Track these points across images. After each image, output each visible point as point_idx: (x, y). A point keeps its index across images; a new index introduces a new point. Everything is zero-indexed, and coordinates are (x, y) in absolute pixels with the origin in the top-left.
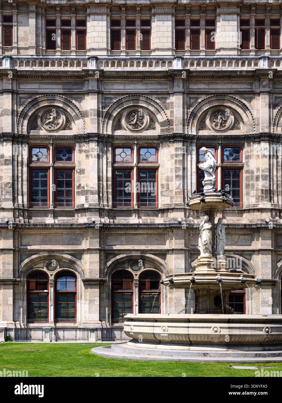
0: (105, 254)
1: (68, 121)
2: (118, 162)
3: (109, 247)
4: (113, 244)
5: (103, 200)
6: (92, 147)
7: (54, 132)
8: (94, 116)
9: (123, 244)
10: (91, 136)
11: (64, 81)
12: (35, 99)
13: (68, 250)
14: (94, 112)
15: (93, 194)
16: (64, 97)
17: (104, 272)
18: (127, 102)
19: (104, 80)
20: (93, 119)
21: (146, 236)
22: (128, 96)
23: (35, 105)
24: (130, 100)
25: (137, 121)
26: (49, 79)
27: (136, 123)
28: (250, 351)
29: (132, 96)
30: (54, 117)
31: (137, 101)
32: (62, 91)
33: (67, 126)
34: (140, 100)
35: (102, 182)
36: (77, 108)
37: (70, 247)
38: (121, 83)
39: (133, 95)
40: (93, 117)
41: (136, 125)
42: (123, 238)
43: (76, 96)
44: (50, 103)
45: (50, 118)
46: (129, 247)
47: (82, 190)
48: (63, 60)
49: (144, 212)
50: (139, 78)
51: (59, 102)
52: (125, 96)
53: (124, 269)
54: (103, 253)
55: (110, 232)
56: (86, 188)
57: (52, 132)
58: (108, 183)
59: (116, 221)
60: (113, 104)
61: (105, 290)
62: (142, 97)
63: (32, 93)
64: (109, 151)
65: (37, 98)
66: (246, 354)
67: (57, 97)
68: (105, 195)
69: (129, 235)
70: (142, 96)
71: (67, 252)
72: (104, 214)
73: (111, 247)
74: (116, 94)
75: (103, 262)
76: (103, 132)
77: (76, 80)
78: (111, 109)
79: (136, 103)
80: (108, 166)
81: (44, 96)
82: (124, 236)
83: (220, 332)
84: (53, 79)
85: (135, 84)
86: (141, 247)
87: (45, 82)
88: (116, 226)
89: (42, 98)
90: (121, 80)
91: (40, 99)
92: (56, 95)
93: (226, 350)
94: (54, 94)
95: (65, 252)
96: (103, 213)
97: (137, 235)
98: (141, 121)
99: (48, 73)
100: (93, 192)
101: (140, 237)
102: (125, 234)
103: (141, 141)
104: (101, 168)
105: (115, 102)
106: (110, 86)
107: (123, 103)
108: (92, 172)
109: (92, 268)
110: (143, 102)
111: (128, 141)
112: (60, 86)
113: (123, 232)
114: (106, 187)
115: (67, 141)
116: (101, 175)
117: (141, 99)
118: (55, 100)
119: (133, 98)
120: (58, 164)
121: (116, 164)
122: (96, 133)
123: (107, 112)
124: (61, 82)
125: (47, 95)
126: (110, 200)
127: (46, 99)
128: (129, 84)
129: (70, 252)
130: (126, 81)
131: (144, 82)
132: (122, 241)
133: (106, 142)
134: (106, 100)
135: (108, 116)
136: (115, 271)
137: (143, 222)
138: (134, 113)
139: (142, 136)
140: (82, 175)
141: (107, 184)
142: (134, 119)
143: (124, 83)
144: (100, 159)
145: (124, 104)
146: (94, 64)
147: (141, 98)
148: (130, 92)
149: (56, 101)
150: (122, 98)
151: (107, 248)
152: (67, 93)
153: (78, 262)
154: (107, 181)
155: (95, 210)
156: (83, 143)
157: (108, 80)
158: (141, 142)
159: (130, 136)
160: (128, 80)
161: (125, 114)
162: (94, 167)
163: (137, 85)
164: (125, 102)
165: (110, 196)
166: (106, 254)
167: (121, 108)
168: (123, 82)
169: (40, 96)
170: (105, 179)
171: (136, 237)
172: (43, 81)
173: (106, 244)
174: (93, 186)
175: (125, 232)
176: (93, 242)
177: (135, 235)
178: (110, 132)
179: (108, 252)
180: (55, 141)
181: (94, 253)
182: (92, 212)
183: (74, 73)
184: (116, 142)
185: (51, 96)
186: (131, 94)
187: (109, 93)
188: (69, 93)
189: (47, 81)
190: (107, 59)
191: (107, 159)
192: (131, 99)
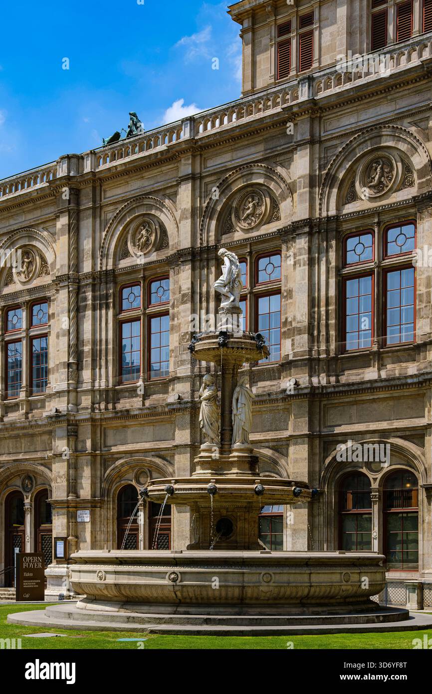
0: (322, 443)
1: (275, 205)
2: (351, 265)
3: (329, 428)
4: (337, 423)
5: (318, 342)
6: (301, 246)
7: (254, 230)
8: (304, 188)
9: (353, 422)
10: (298, 227)
11: (265, 137)
12: (223, 181)
13: (267, 441)
14: (304, 181)
15: (300, 334)
16: (263, 165)
17: (320, 477)
18: (361, 147)
19: (325, 114)
20: (303, 193)
21: (391, 403)
22: (360, 133)
23: (226, 191)
24: (366, 141)
25: (380, 178)
26: (244, 139)
27: (380, 182)
28: (149, 613)
29: (367, 131)
30: (254, 204)
31: (378, 138)
32: (261, 156)
33: (273, 215)
34: (383, 135)
35: (319, 307)
36: (282, 179)
37: (270, 435)
38: (351, 112)
39: (369, 129)
40: (302, 190)
41: (379, 186)
42: (354, 410)
43: (282, 158)
44: (246, 181)
45: (249, 208)
46: (360, 427)
47: (289, 328)
48: (263, 99)
49: (390, 354)
50: (379, 93)
51: (258, 175)
52: (356, 136)
53: (354, 469)
54: (317, 442)
55: (330, 402)
56: (294, 324)
57: (251, 231)
58: (330, 308)
59: (343, 379)
60: (337, 156)
61: (322, 511)
62: (385, 130)
63: (221, 171)
64: (332, 247)
65: (227, 178)
66: (114, 616)
67: (255, 168)
68: (323, 332)
69: (363, 404)
70: (385, 127)
71: (267, 444)
72: (320, 367)
73: (331, 429)
74: (342, 135)
75: (317, 458)
76: (320, 214)
77: (282, 128)
78: (334, 166)
79: (376, 144)
80: (330, 275)
81: (237, 171)
82: (355, 407)
83: (105, 579)
84: (250, 138)
85: (375, 106)
86: (380, 425)
87: (239, 147)
88: (337, 389)
89: (235, 175)
90: (351, 106)
91: (231, 178)
92: (252, 164)
93: (117, 610)
94: (249, 165)
95: (263, 444)
96: (317, 367)
97: (375, 402)
98: (388, 175)
99: (238, 131)
100: (300, 330)
101: (381, 407)
102: (356, 403)
103: (387, 216)
104: (316, 282)
105: (340, 152)
106: (335, 124)
107: (355, 149)
108: (300, 294)
109: (296, 471)
110: (388, 137)
111: (365, 221)
112: (261, 147)
113: (351, 399)
114: (324, 317)
115: (271, 243)
116: (316, 295)
117: (383, 133)
118: (253, 173)
119: (371, 136)
120: (260, 287)
121: (347, 269)
122: (307, 219)
123: (327, 174)
124: (261, 138)
125: (240, 169)
126: (332, 340)
127: (240, 175)
128: (365, 109)
129: (271, 444)
130: (359, 105)
131: (389, 98)
132: (350, 417)
133: (327, 231)
134: (329, 151)
135: (330, 180)
136: (340, 473)
137: (387, 375)
138: (375, 163)
139: (385, 206)
140: (290, 301)
141: (327, 311)
142: (377, 174)
143: (357, 110)
144: (315, 267)
145: (357, 150)
146: (305, 91)
147: (385, 132)
148: (363, 125)
149: (254, 176)
150: (351, 142)
151: (325, 431)
152: (268, 157)
153: (282, 462)
154: (327, 304)
155: (303, 362)
156: (291, 242)
157: (330, 113)
158: (385, 218)
159: (364, 211)
160: (362, 103)
161: (360, 168)
162: (303, 282)
163: (378, 109)
164: (358, 145)
165: (333, 333)
166: (325, 442)
167: (351, 161)
168: (355, 108)
169: (231, 173)
170: (323, 303)
171: (375, 405)
172: (236, 146)
173: (325, 424)
174: (301, 318)
175: (354, 399)
176: (299, 422)
177: (372, 403)
178: (333, 212)
179: (326, 439)
180: (255, 247)
181: (300, 444)
182: (298, 367)
183: (273, 118)
184: (345, 226)
185: (245, 168)
186: (365, 128)
187: (330, 137)
188: (271, 156)
189: (241, 144)
190: (328, 74)
191: (328, 262)
192: (367, 138)
